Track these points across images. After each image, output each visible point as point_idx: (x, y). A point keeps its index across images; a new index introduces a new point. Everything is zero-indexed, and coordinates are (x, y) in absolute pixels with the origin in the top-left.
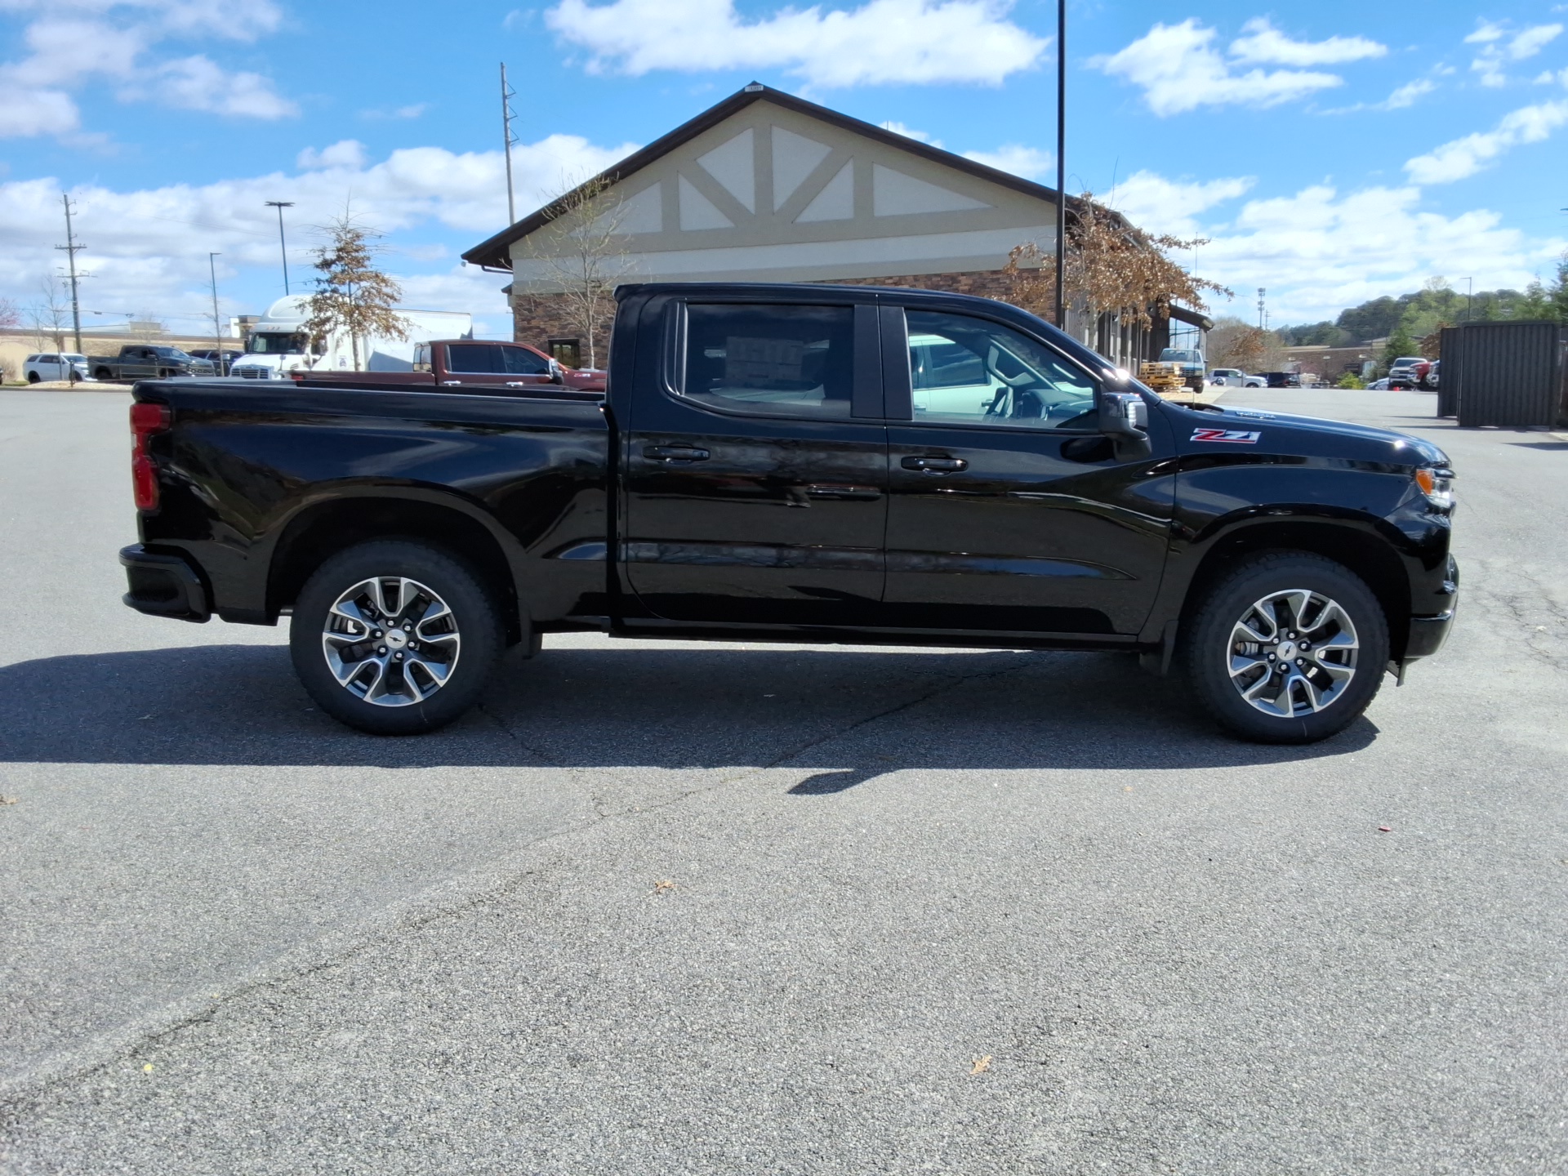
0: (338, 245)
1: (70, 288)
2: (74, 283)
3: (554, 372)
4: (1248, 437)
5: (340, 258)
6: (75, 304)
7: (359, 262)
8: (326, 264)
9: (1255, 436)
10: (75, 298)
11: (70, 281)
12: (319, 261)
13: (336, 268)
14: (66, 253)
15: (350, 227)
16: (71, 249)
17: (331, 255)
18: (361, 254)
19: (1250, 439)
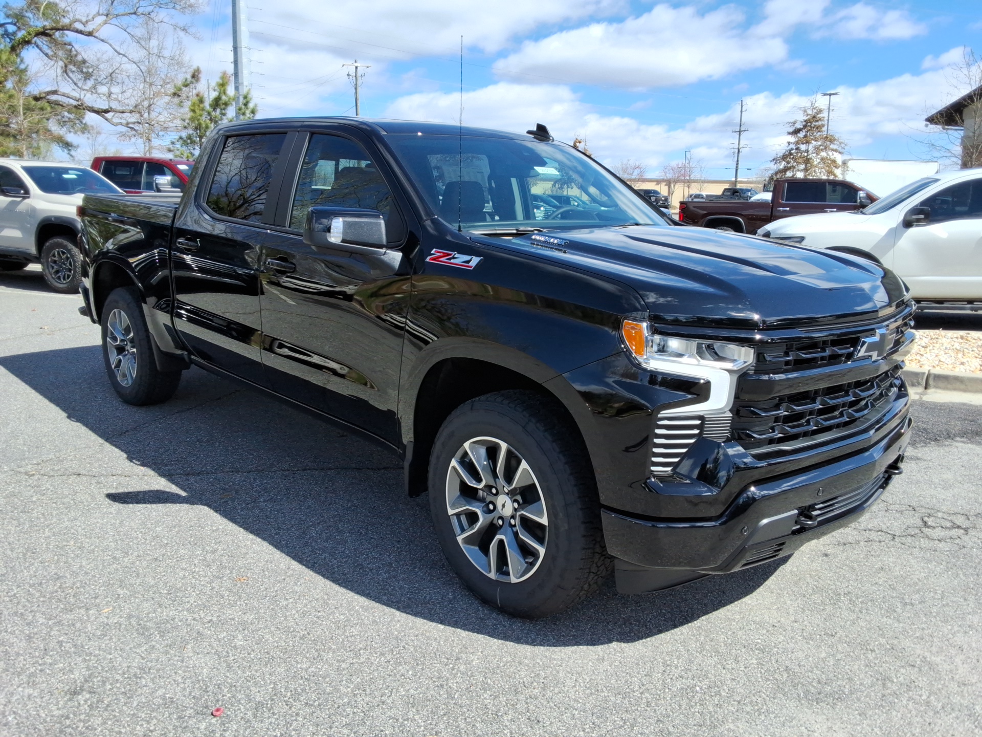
0: (806, 118)
1: (736, 155)
2: (739, 151)
3: (861, 201)
4: (468, 262)
5: (805, 126)
6: (737, 164)
7: (819, 128)
8: (797, 132)
9: (475, 261)
10: (738, 161)
11: (737, 151)
12: (791, 130)
13: (801, 134)
14: (737, 135)
15: (816, 105)
16: (740, 132)
17: (799, 126)
18: (820, 123)
19: (470, 264)
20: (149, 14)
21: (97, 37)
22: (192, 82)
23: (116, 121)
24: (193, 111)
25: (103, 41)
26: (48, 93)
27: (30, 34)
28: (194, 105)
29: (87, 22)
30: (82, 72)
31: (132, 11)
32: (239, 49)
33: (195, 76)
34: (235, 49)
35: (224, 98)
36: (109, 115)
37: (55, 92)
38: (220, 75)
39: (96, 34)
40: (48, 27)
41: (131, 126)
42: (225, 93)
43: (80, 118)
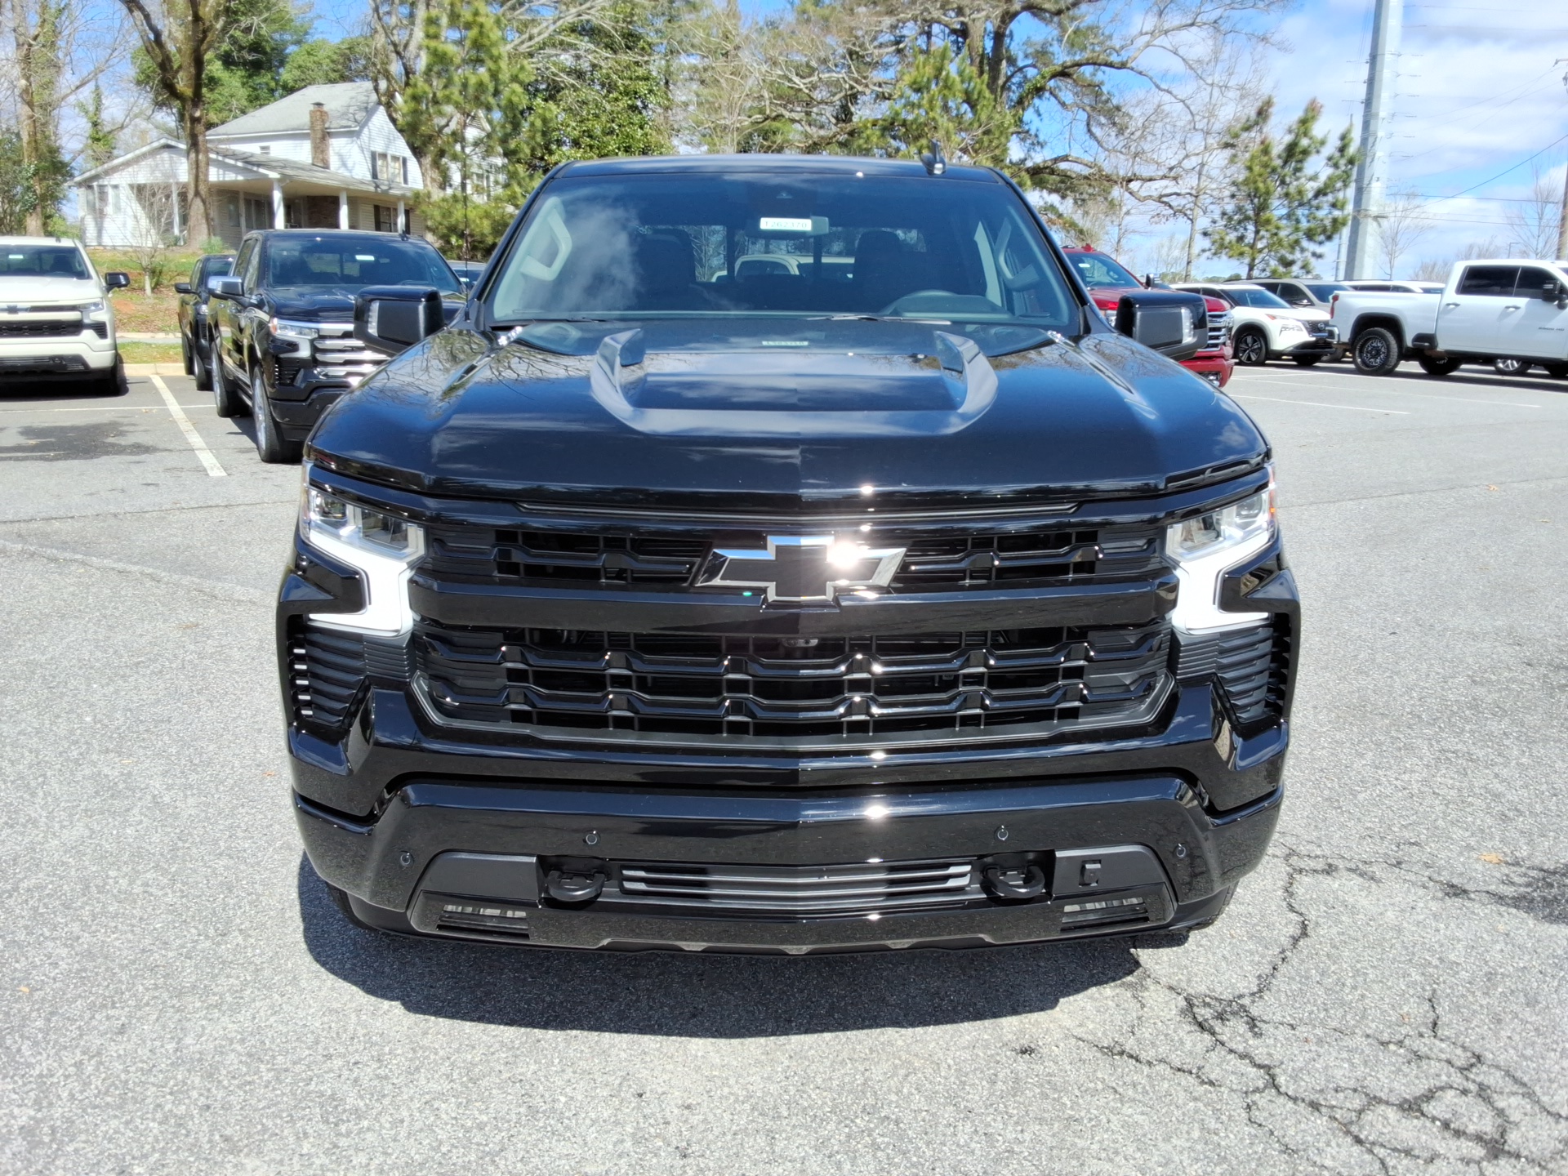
20: (1215, 22)
21: (1132, 69)
22: (1257, 123)
23: (1143, 193)
24: (1250, 169)
25: (1140, 73)
26: (1056, 160)
27: (1043, 77)
28: (1252, 158)
29: (1122, 48)
30: (1114, 124)
31: (1189, 22)
32: (1379, 58)
33: (1262, 114)
34: (1374, 59)
35: (1305, 142)
36: (1134, 185)
37: (1065, 158)
38: (1303, 106)
39: (1133, 65)
40: (1069, 64)
41: (1165, 199)
42: (1305, 134)
43: (1107, 192)
